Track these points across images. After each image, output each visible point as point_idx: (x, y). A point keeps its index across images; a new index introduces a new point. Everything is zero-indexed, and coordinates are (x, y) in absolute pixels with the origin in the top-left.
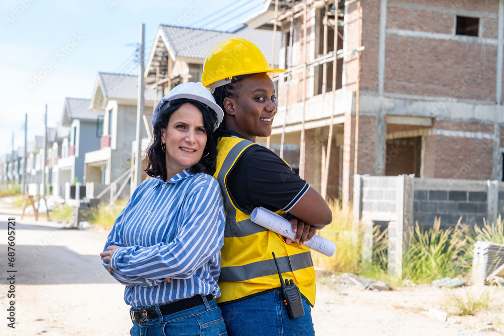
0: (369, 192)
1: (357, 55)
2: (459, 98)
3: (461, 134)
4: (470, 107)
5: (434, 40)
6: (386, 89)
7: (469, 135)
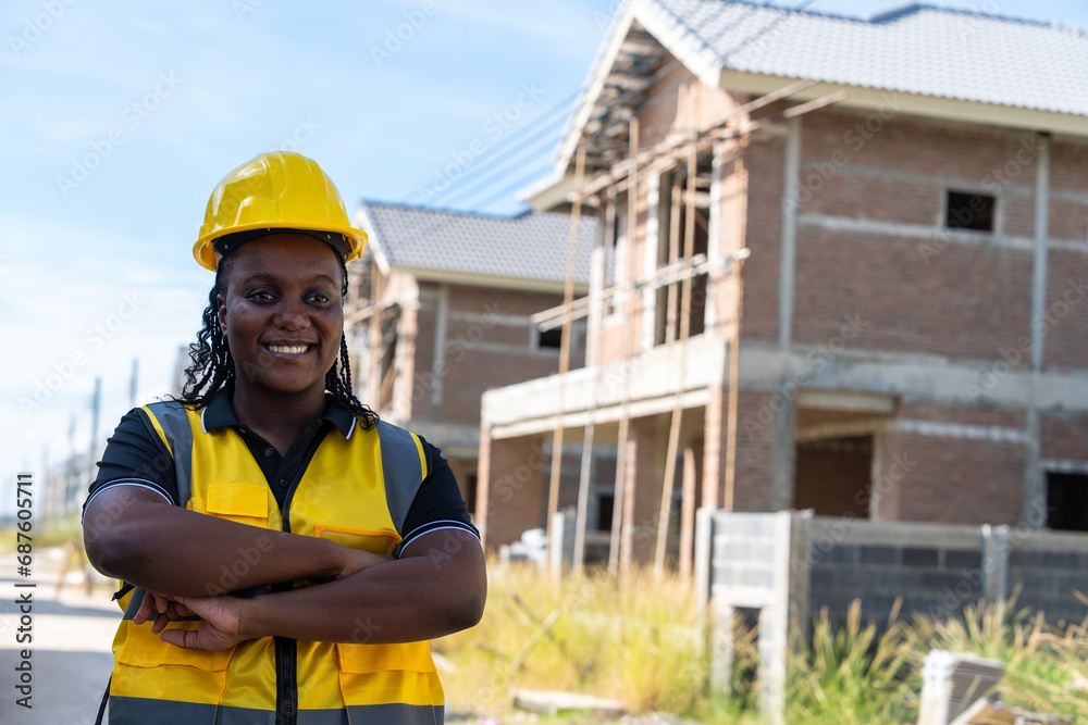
0: (728, 547)
1: (735, 267)
2: (954, 356)
3: (956, 430)
4: (975, 375)
5: (898, 238)
6: (797, 336)
7: (973, 432)
